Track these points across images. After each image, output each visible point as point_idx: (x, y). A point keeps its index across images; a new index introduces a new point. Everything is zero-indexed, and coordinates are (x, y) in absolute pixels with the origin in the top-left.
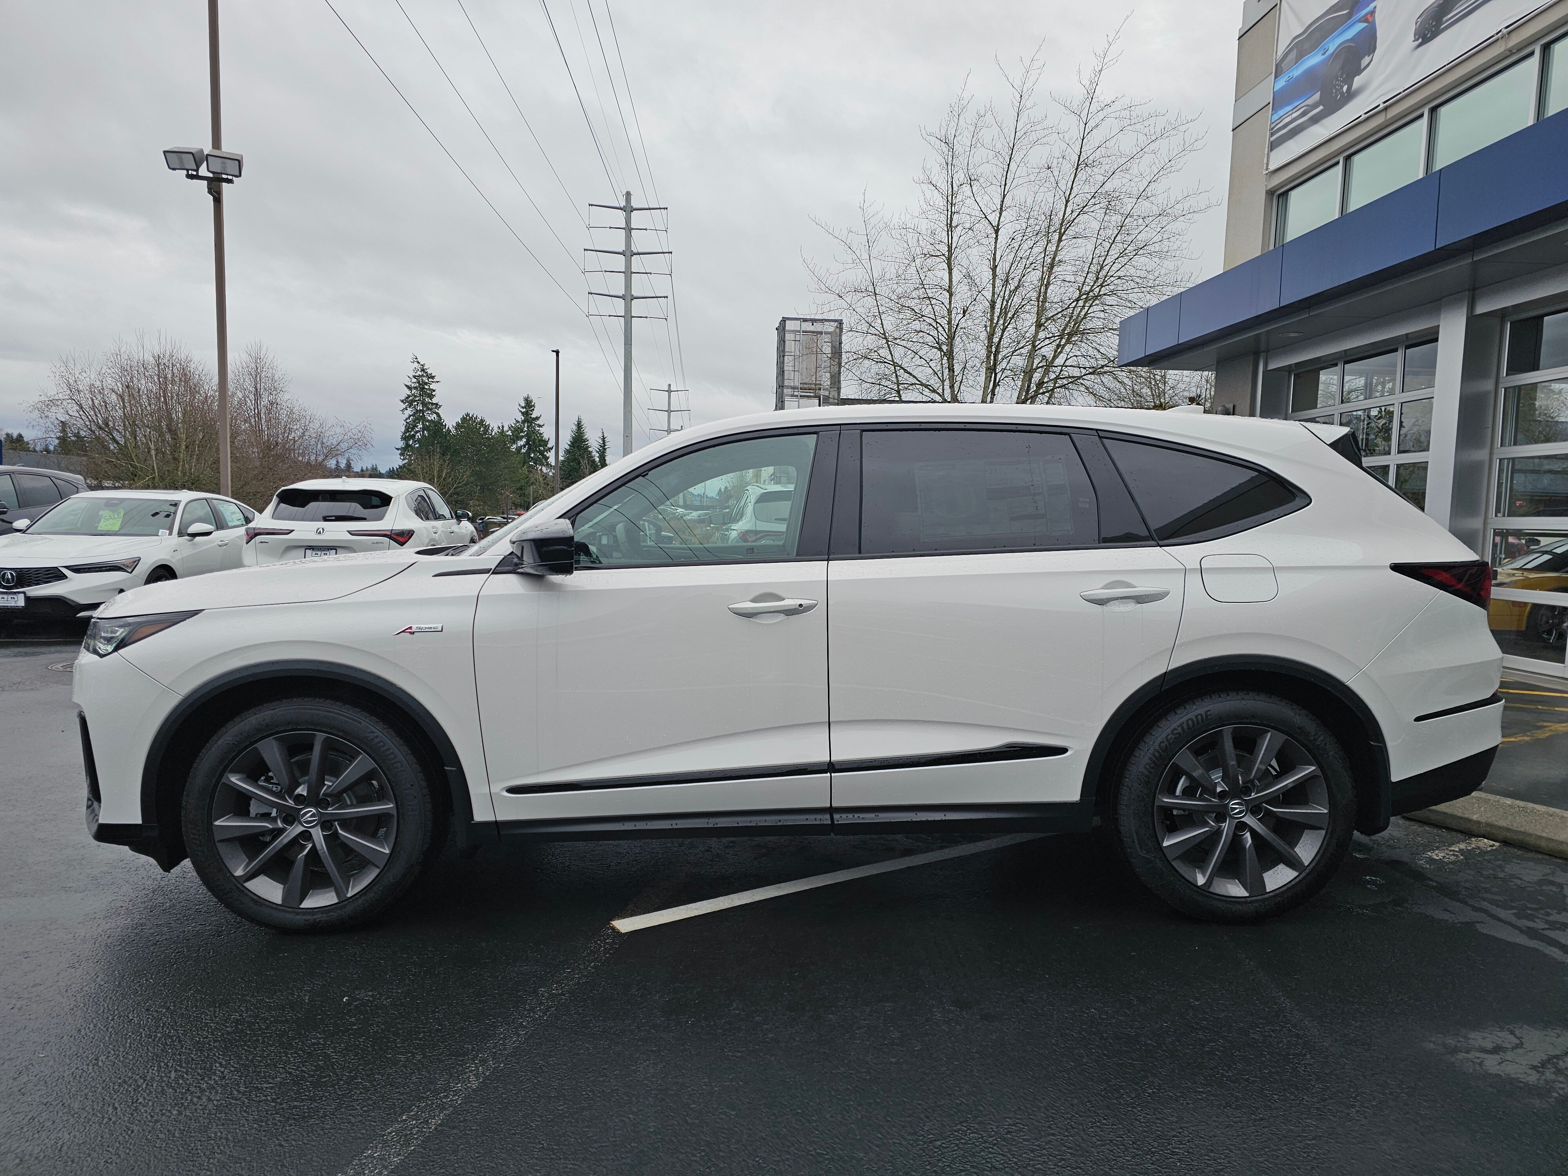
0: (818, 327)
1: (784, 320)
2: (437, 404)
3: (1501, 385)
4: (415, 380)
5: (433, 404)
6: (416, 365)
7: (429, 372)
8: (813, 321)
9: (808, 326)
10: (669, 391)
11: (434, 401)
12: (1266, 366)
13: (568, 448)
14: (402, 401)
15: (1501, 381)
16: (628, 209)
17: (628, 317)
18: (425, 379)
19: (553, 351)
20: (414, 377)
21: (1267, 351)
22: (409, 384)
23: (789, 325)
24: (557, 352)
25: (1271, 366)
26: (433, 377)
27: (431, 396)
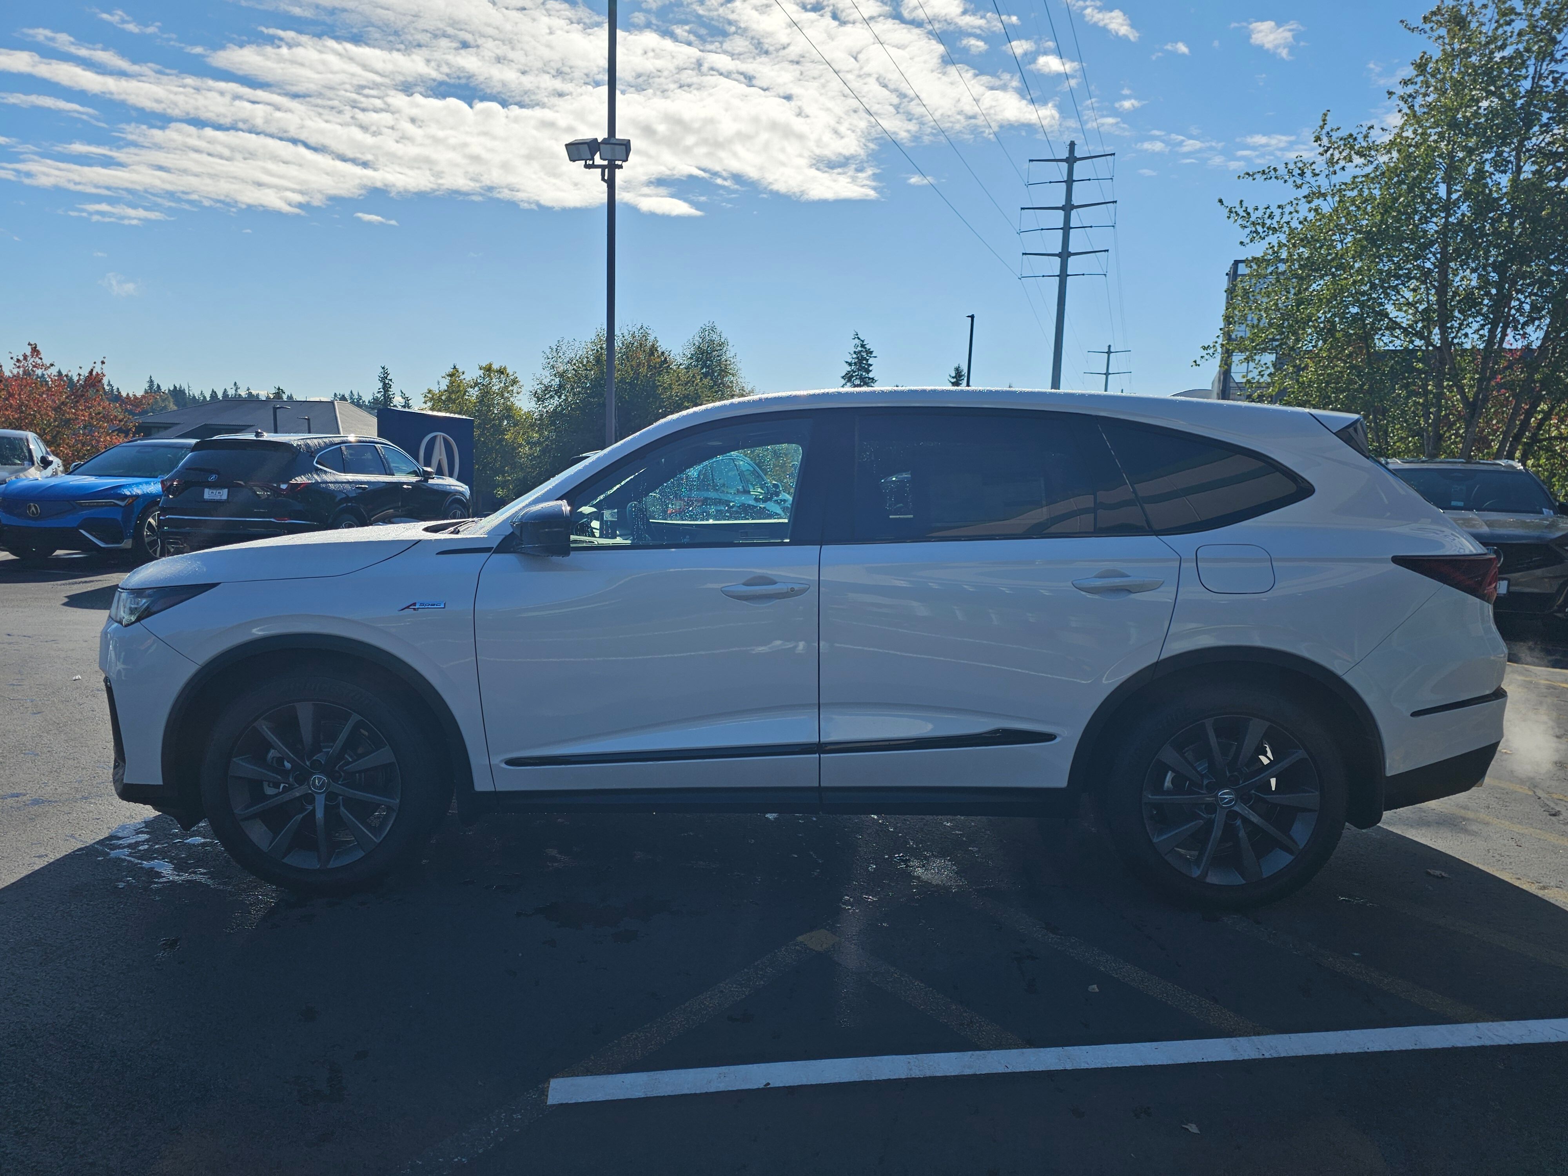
1: (1236, 263)
2: (873, 379)
4: (855, 356)
5: (869, 378)
6: (857, 341)
7: (868, 347)
10: (1109, 353)
11: (871, 375)
14: (843, 377)
16: (1071, 160)
17: (1063, 276)
18: (864, 354)
20: (855, 352)
22: (849, 361)
23: (1242, 269)
24: (972, 317)
26: (871, 353)
27: (868, 371)
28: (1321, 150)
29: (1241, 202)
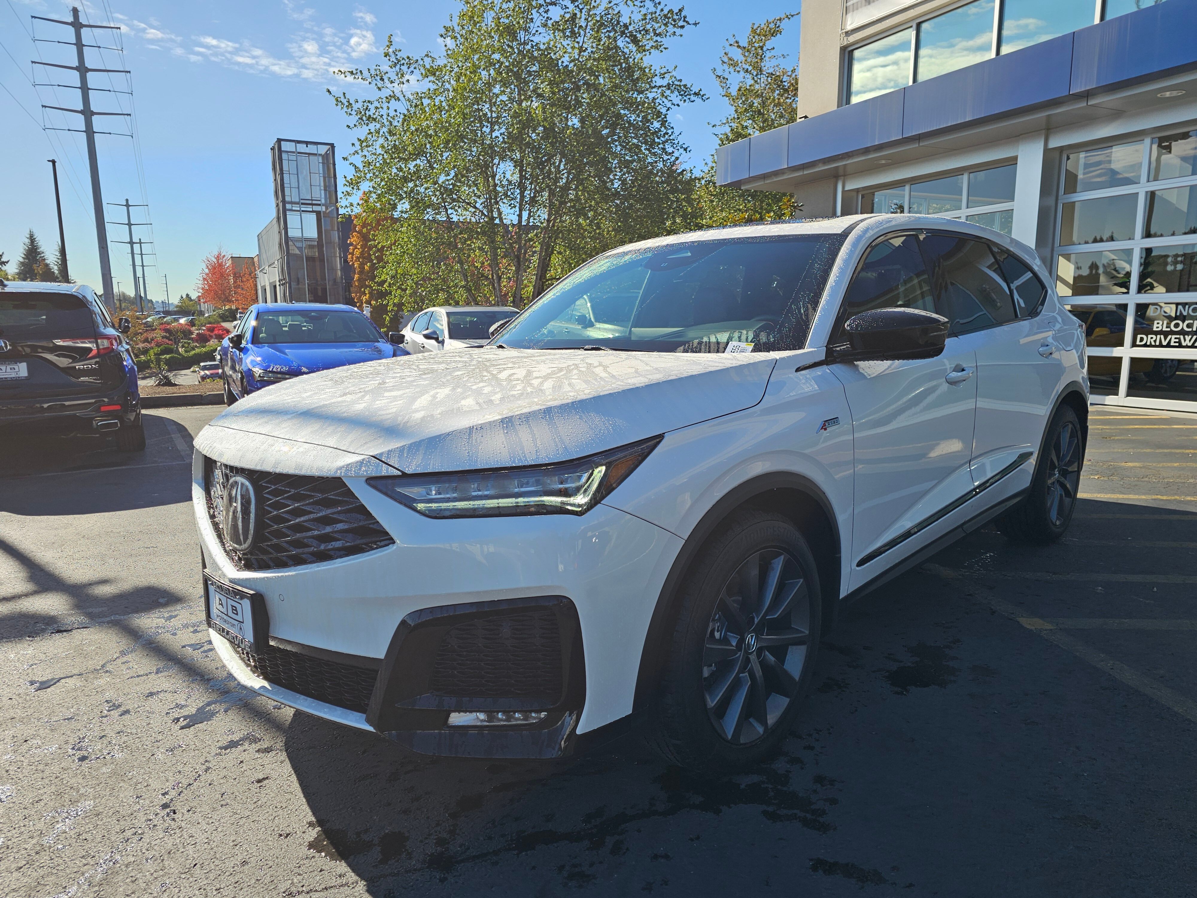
0: (312, 149)
1: (279, 141)
3: (1059, 201)
8: (307, 143)
9: (302, 148)
10: (128, 205)
12: (843, 187)
13: (22, 260)
15: (1059, 198)
17: (90, 132)
19: (49, 161)
21: (845, 175)
23: (285, 146)
24: (54, 162)
25: (847, 188)
28: (390, 63)
29: (344, 94)
